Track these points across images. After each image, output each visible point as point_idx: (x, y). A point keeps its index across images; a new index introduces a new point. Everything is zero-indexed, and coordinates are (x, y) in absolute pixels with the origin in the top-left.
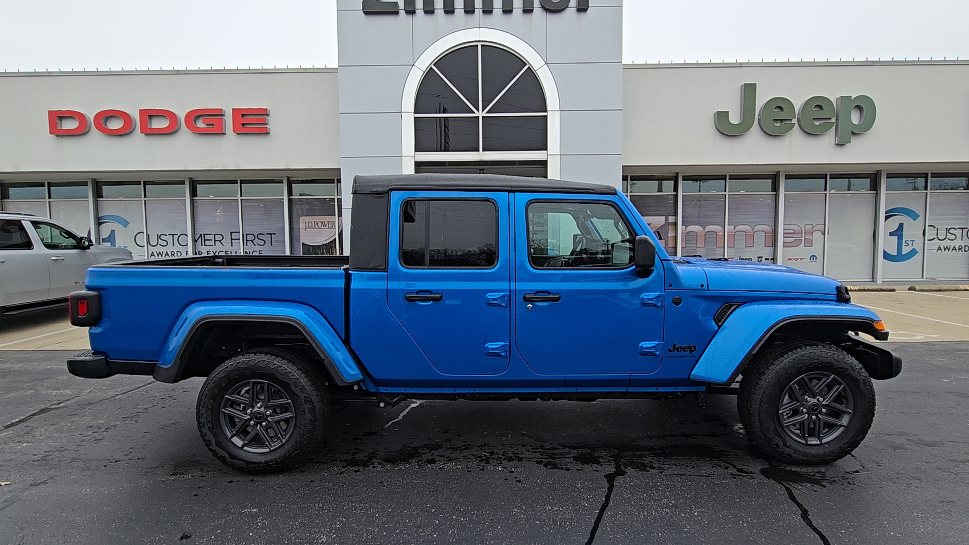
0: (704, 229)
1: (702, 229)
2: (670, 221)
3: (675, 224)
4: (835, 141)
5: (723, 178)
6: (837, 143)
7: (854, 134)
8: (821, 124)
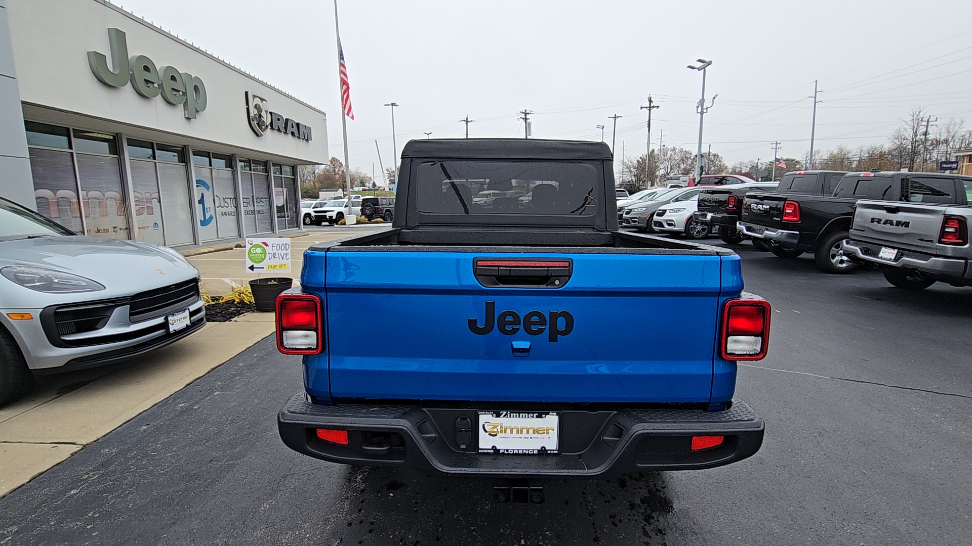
0: (55, 194)
1: (53, 194)
4: (185, 115)
6: (187, 116)
7: (197, 111)
8: (175, 95)
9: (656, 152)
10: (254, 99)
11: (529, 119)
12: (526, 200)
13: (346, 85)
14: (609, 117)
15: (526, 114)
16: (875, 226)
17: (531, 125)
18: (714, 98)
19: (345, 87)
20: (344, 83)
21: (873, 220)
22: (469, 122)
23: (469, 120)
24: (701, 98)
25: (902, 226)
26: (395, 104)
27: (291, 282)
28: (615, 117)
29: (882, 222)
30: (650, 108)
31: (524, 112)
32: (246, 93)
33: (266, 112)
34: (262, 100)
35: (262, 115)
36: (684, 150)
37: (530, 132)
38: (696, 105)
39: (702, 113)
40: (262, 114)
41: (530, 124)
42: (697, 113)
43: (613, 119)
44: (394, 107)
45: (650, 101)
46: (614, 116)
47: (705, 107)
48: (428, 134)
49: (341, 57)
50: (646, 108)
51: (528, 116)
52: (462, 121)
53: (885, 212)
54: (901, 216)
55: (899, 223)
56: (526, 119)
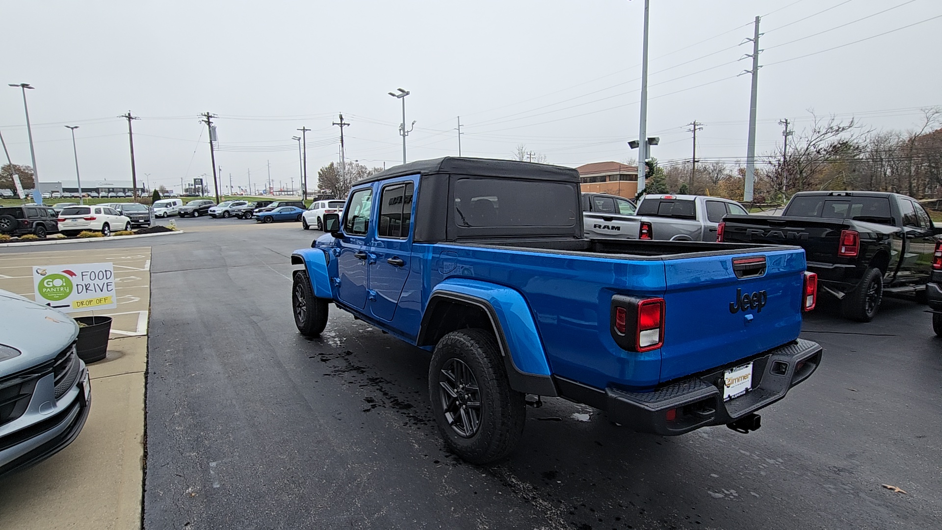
9: (335, 166)
11: (212, 123)
12: (219, 210)
14: (298, 129)
15: (209, 117)
16: (597, 230)
17: (217, 130)
18: (413, 124)
21: (595, 226)
22: (133, 119)
23: (132, 115)
24: (402, 122)
25: (615, 229)
26: (27, 85)
27: (110, 322)
28: (304, 130)
29: (602, 227)
30: (341, 125)
31: (206, 114)
36: (360, 165)
37: (215, 137)
38: (399, 128)
39: (404, 136)
41: (214, 129)
42: (401, 135)
43: (302, 132)
44: (25, 89)
45: (341, 118)
46: (303, 128)
47: (406, 131)
50: (338, 124)
51: (211, 120)
52: (123, 116)
53: (602, 220)
54: (614, 223)
55: (613, 228)
56: (209, 123)
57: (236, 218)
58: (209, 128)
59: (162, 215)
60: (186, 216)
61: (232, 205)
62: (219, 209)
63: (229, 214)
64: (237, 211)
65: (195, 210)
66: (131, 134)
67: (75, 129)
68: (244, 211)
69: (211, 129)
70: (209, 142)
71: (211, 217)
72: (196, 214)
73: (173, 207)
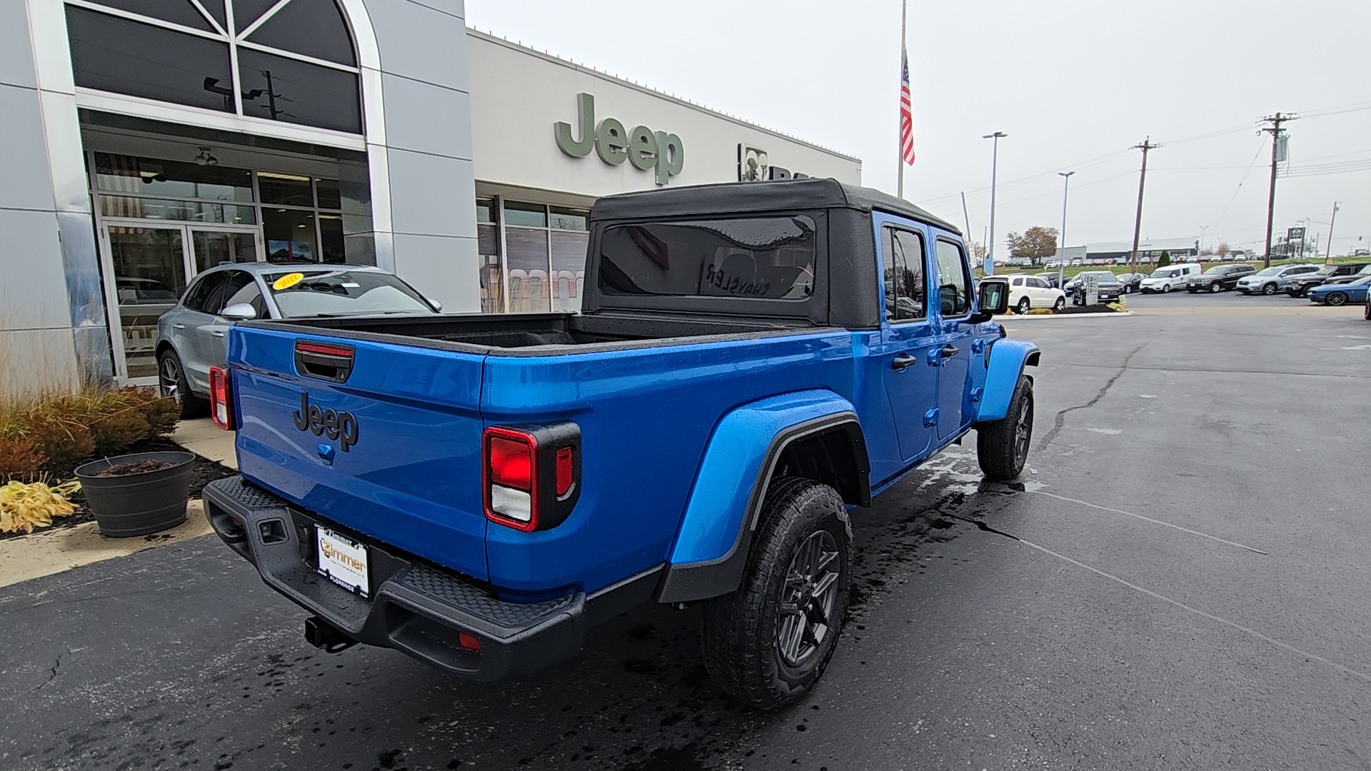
0: (528, 274)
1: (526, 274)
2: (491, 262)
3: (498, 266)
4: (656, 181)
5: (543, 209)
6: (657, 182)
7: (670, 175)
8: (645, 158)
10: (747, 153)
11: (1284, 130)
12: (1257, 282)
13: (907, 116)
15: (1279, 121)
17: (1289, 141)
19: (905, 119)
20: (905, 114)
22: (1150, 148)
23: (1150, 144)
26: (1000, 133)
31: (1275, 116)
32: (739, 146)
33: (764, 167)
34: (758, 152)
35: (757, 172)
37: (1284, 154)
40: (757, 170)
41: (1285, 139)
44: (999, 138)
48: (1067, 176)
49: (905, 78)
51: (1282, 125)
52: (1136, 147)
56: (1276, 131)
57: (1287, 295)
58: (1275, 141)
59: (1161, 289)
60: (1199, 291)
61: (1284, 273)
62: (1255, 281)
63: (1276, 289)
64: (1290, 284)
65: (1215, 282)
66: (1144, 170)
67: (1070, 176)
68: (1304, 283)
69: (1278, 140)
70: (1271, 163)
71: (1241, 293)
72: (1216, 288)
73: (1182, 276)
